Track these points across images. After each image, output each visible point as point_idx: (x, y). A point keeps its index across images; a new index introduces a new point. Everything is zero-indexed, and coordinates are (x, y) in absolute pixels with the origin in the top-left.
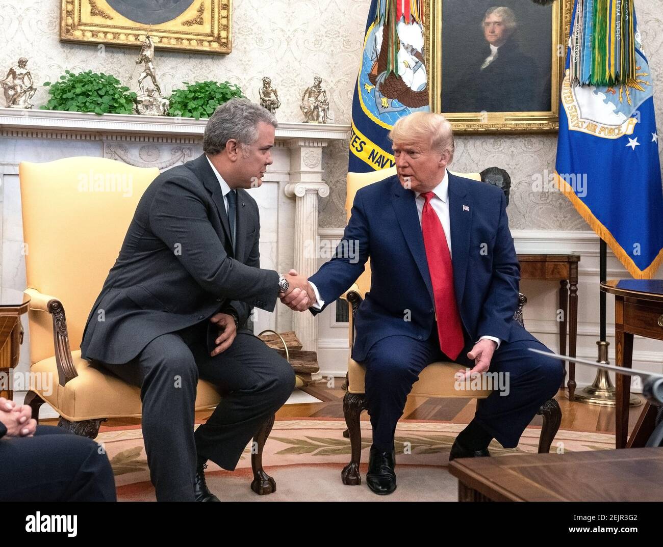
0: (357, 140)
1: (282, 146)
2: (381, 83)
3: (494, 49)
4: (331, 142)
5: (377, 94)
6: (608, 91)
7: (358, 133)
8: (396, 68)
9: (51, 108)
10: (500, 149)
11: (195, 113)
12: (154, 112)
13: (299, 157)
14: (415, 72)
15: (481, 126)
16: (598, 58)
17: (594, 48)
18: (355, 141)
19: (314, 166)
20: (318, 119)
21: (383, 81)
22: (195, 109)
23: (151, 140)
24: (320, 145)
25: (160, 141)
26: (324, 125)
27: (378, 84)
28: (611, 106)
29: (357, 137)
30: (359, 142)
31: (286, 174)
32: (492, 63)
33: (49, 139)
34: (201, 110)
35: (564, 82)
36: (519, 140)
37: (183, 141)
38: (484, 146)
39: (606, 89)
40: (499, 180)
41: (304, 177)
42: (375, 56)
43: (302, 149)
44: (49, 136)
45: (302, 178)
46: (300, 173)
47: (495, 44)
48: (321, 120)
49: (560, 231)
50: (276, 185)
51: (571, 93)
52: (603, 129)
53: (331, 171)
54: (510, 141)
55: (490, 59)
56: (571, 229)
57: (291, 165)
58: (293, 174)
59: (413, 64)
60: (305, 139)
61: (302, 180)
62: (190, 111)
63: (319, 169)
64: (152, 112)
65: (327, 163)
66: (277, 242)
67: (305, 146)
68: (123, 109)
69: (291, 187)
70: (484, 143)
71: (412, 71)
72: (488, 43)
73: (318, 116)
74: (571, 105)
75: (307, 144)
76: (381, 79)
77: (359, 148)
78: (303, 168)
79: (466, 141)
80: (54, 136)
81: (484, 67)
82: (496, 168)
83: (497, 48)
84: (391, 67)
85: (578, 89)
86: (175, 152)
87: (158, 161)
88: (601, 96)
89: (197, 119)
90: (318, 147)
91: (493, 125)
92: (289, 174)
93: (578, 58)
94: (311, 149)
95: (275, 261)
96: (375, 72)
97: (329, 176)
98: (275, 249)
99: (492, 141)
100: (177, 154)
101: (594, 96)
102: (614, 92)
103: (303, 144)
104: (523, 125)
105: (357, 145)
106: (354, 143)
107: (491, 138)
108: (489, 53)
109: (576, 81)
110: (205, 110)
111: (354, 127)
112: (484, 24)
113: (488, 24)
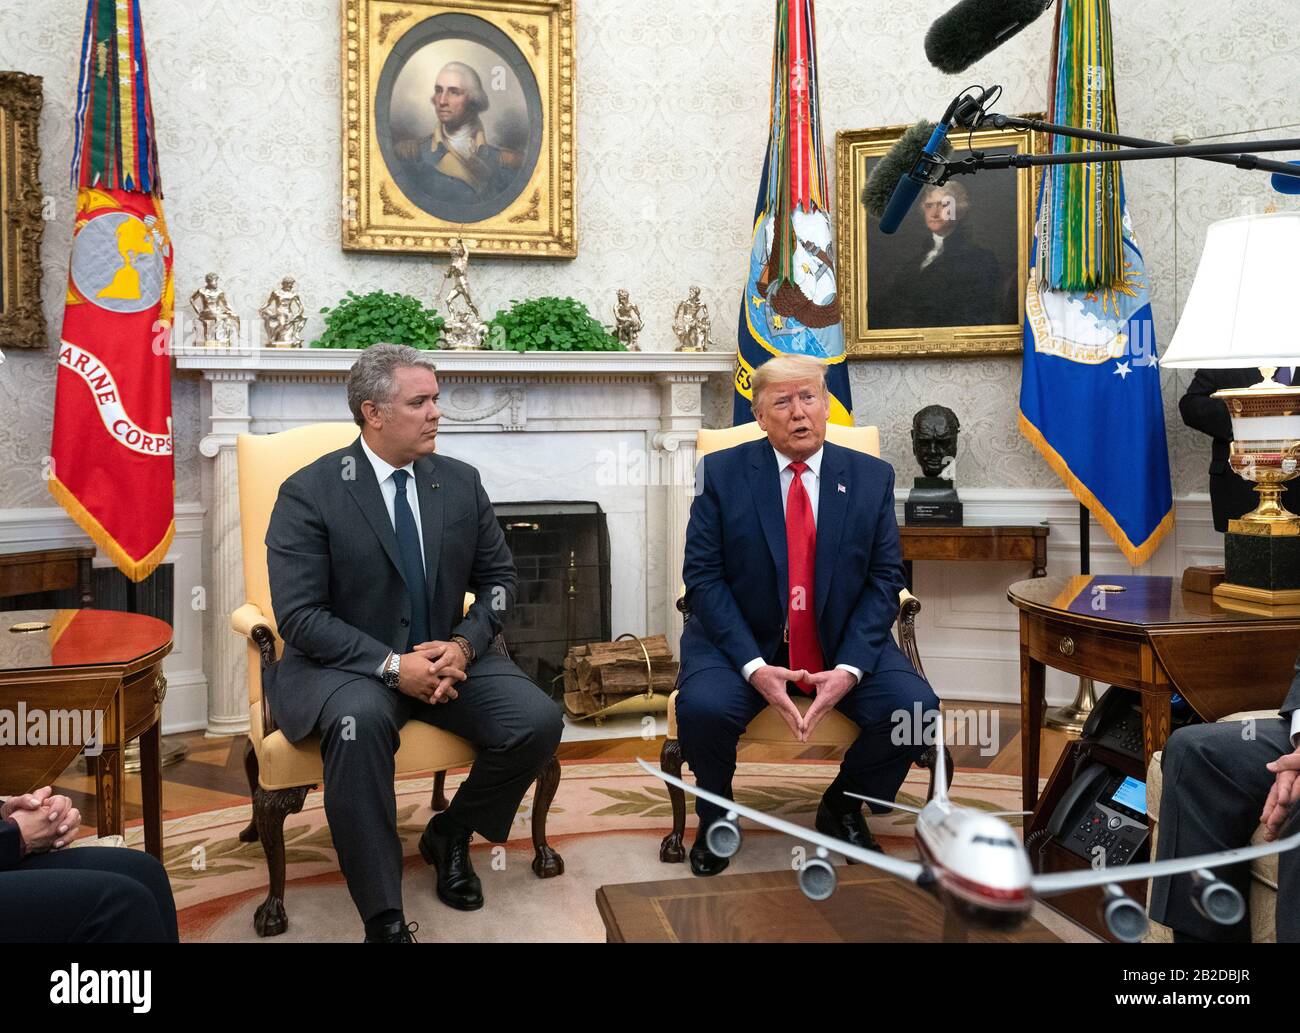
0: (743, 373)
1: (648, 381)
2: (772, 296)
3: (939, 240)
4: (711, 375)
5: (768, 309)
6: (1087, 298)
7: (744, 364)
8: (792, 274)
9: (327, 344)
10: (951, 378)
11: (519, 345)
12: (469, 343)
13: (671, 397)
14: (818, 278)
15: (921, 347)
16: (1071, 252)
17: (1065, 239)
18: (740, 374)
19: (690, 409)
20: (696, 344)
21: (774, 293)
22: (520, 339)
23: (466, 380)
24: (697, 379)
25: (478, 381)
26: (703, 353)
27: (769, 297)
28: (1092, 318)
29: (743, 369)
30: (745, 376)
31: (655, 419)
32: (936, 259)
33: (327, 384)
34: (528, 339)
35: (1029, 286)
36: (975, 364)
37: (509, 381)
38: (929, 374)
39: (1084, 295)
40: (941, 424)
41: (676, 424)
42: (765, 258)
43: (673, 386)
44: (328, 381)
45: (673, 425)
46: (671, 418)
47: (939, 233)
48: (700, 345)
49: (1035, 490)
50: (643, 434)
51: (1038, 301)
52: (1080, 351)
53: (719, 412)
54: (964, 366)
55: (933, 254)
56: (1049, 487)
57: (662, 408)
58: (664, 420)
59: (815, 268)
60: (676, 374)
61: (674, 429)
62: (514, 342)
63: (697, 412)
64: (465, 344)
65: (714, 403)
66: (646, 511)
67: (677, 382)
68: (422, 342)
69: (661, 437)
70: (928, 370)
71: (814, 278)
72: (930, 232)
73: (696, 339)
74: (1038, 318)
75: (679, 379)
76: (773, 289)
77: (746, 385)
78: (675, 412)
79: (903, 368)
80: (334, 381)
81: (925, 264)
82: (938, 407)
83: (942, 238)
84: (785, 274)
85: (1048, 295)
86: (500, 395)
87: (477, 409)
88: (1078, 305)
89: (522, 353)
90: (695, 382)
91: (938, 345)
92: (660, 419)
93: (1047, 254)
94: (686, 386)
95: (644, 537)
96: (765, 280)
97: (717, 420)
98: (643, 521)
99: (939, 366)
100: (503, 398)
101: (1067, 303)
102: (1096, 300)
103: (673, 379)
104: (978, 346)
105: (743, 380)
106: (740, 377)
107: (939, 363)
108: (931, 245)
109: (1044, 284)
110: (533, 338)
111: (740, 356)
112: (924, 206)
113: (930, 205)
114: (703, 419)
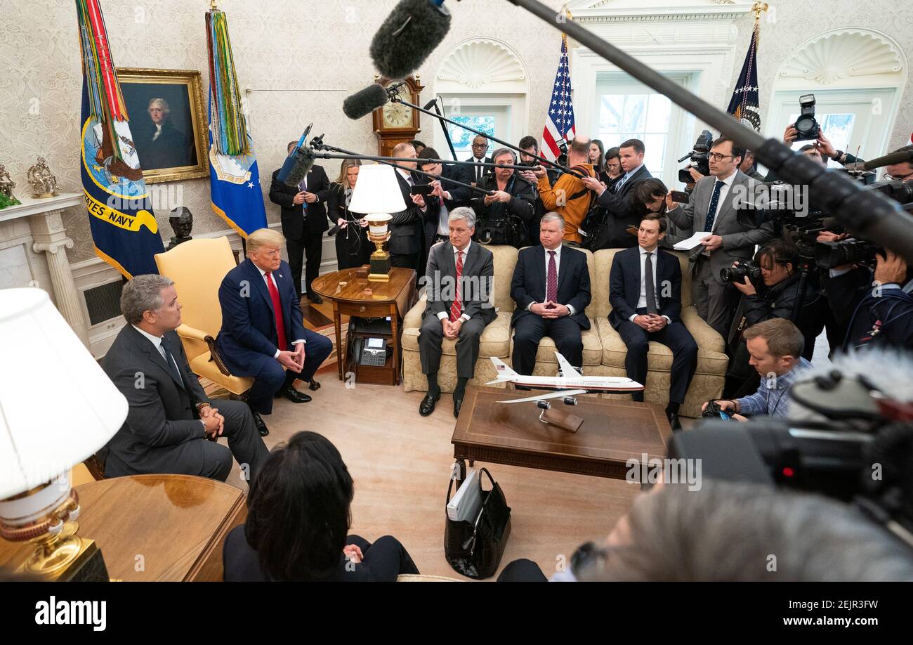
0: (96, 206)
2: (108, 165)
3: (159, 127)
5: (107, 173)
8: (120, 155)
14: (131, 155)
15: (160, 179)
16: (230, 140)
19: (58, 227)
21: (110, 163)
24: (59, 211)
27: (106, 166)
28: (239, 166)
29: (96, 204)
30: (99, 208)
31: (29, 236)
32: (159, 136)
35: (210, 152)
39: (236, 157)
40: (188, 216)
41: (53, 238)
42: (97, 144)
43: (47, 217)
45: (51, 239)
46: (48, 235)
47: (159, 123)
50: (23, 246)
51: (216, 158)
52: (237, 179)
55: (157, 134)
57: (32, 229)
58: (38, 236)
59: (129, 150)
61: (53, 241)
63: (62, 229)
69: (40, 246)
71: (129, 155)
72: (155, 123)
74: (217, 166)
75: (51, 213)
76: (108, 161)
77: (100, 213)
78: (51, 231)
81: (154, 139)
84: (116, 154)
88: (234, 161)
90: (58, 213)
92: (32, 235)
94: (53, 216)
96: (101, 156)
101: (229, 160)
102: (240, 158)
103: (47, 214)
104: (185, 176)
105: (98, 210)
106: (94, 209)
108: (156, 129)
109: (219, 152)
111: (89, 196)
112: (149, 110)
113: (152, 110)
114: (66, 232)
